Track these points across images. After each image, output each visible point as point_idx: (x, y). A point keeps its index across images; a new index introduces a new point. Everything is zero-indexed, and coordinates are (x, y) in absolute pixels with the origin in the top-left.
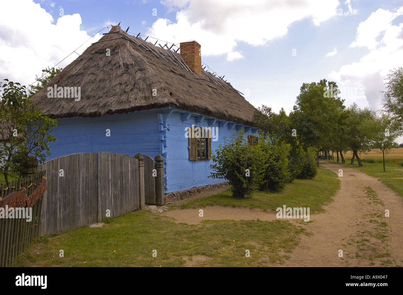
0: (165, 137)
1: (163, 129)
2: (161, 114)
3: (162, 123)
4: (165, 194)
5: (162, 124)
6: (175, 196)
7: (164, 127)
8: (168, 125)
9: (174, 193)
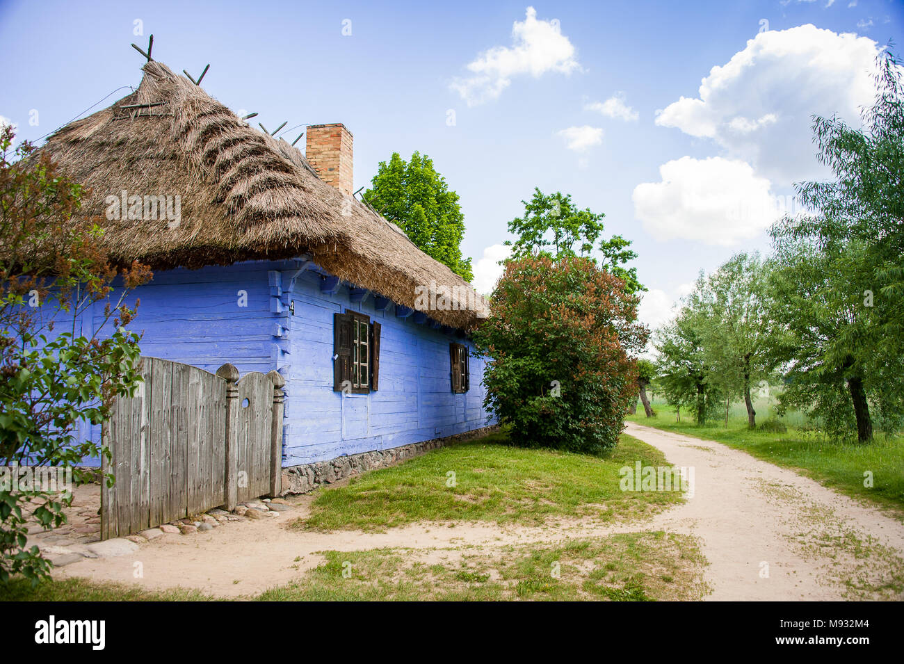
0: (284, 329)
1: (279, 310)
2: (276, 272)
3: (280, 294)
4: (283, 468)
5: (279, 297)
6: (302, 475)
7: (284, 305)
8: (292, 301)
9: (302, 467)
